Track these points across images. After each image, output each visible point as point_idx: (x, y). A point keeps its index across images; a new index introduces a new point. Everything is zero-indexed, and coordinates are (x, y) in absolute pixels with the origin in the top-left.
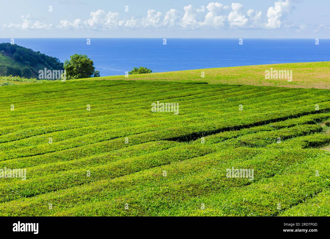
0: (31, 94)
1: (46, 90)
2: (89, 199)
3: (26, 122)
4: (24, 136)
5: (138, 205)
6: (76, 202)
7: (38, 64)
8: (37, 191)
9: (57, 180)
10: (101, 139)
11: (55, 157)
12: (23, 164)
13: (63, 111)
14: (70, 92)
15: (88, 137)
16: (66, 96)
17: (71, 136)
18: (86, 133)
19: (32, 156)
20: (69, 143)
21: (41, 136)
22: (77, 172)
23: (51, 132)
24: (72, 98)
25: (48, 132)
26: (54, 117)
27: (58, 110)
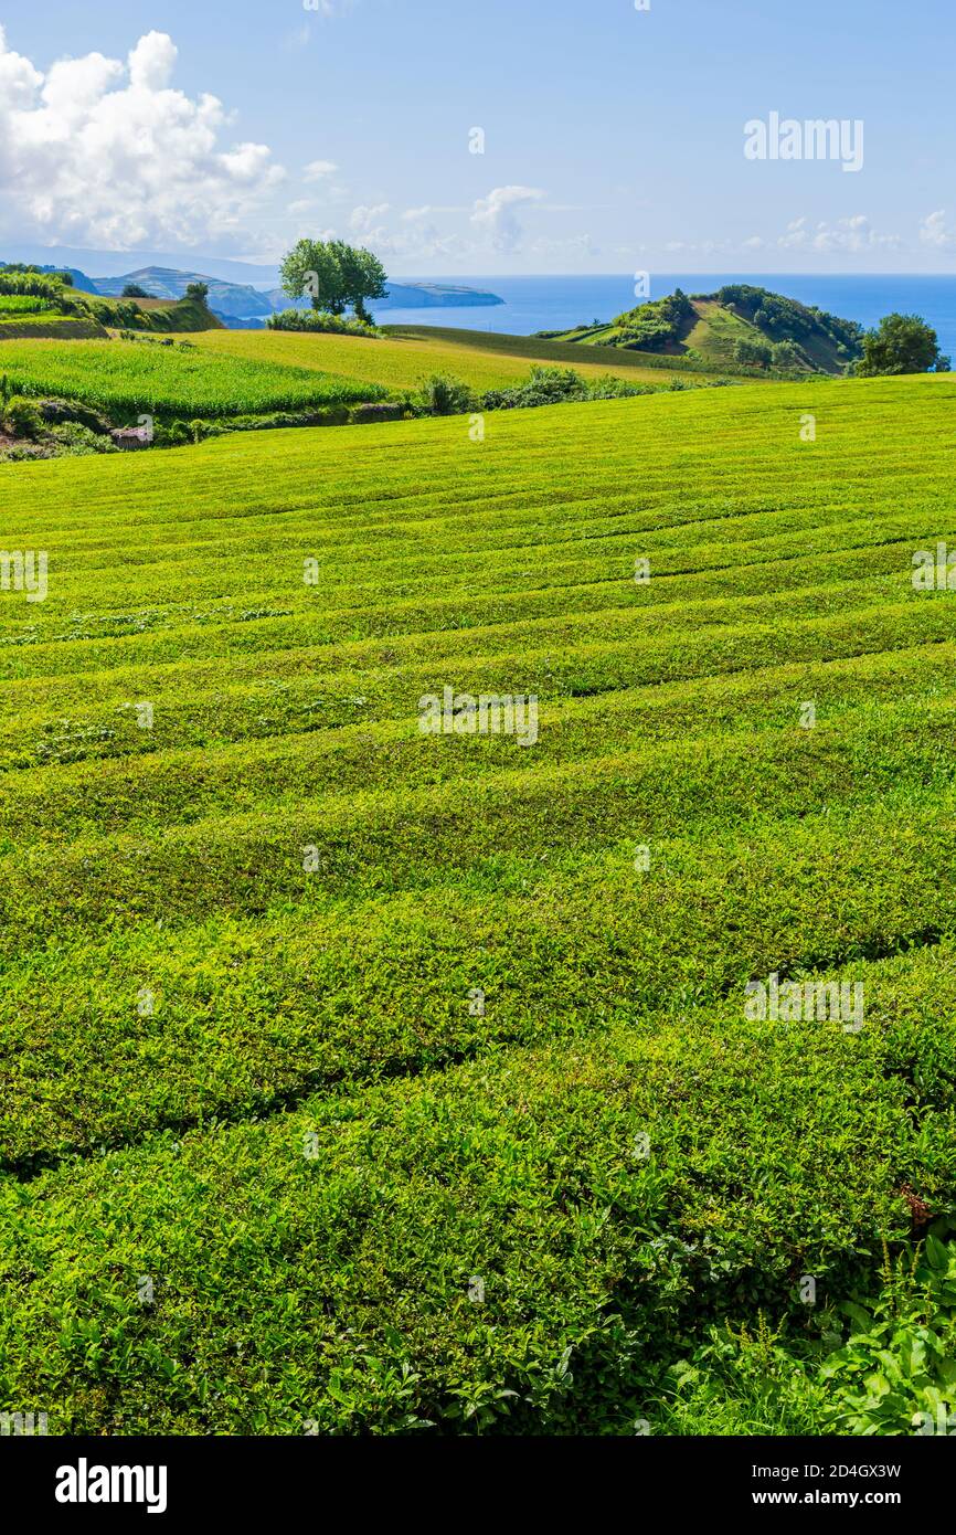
0: (749, 413)
1: (789, 404)
2: (727, 719)
3: (699, 483)
4: (675, 518)
5: (842, 756)
6: (687, 725)
7: (812, 336)
8: (611, 680)
9: (678, 654)
10: (860, 540)
11: (720, 583)
12: (630, 597)
13: (804, 459)
14: (844, 410)
15: (827, 534)
16: (833, 419)
17: (788, 528)
18: (828, 523)
19: (667, 574)
20: (773, 548)
21: (718, 522)
22: (741, 634)
23: (745, 514)
24: (842, 425)
25: (739, 513)
26: (772, 475)
27: (796, 454)
